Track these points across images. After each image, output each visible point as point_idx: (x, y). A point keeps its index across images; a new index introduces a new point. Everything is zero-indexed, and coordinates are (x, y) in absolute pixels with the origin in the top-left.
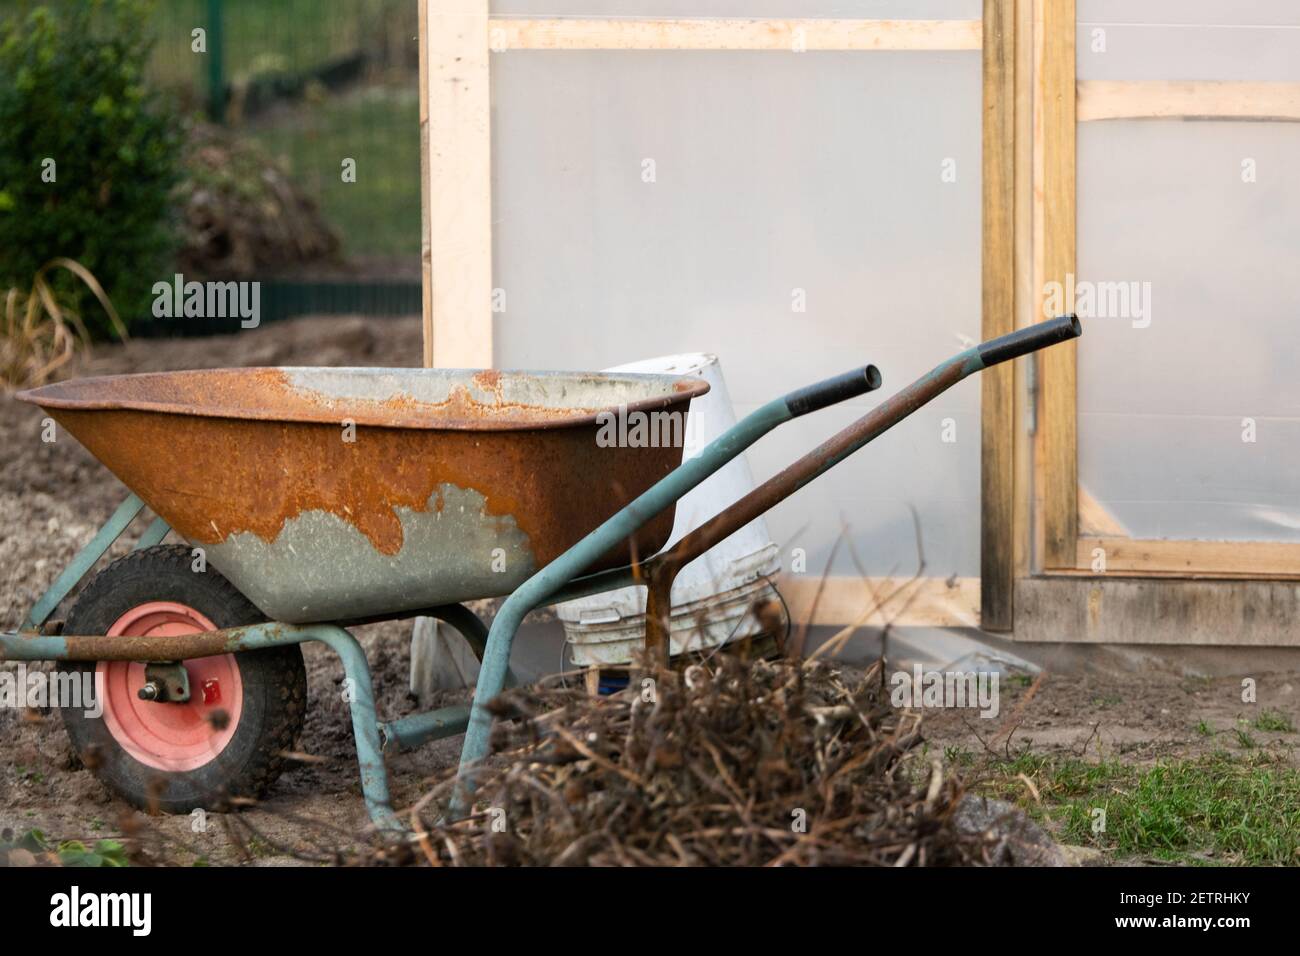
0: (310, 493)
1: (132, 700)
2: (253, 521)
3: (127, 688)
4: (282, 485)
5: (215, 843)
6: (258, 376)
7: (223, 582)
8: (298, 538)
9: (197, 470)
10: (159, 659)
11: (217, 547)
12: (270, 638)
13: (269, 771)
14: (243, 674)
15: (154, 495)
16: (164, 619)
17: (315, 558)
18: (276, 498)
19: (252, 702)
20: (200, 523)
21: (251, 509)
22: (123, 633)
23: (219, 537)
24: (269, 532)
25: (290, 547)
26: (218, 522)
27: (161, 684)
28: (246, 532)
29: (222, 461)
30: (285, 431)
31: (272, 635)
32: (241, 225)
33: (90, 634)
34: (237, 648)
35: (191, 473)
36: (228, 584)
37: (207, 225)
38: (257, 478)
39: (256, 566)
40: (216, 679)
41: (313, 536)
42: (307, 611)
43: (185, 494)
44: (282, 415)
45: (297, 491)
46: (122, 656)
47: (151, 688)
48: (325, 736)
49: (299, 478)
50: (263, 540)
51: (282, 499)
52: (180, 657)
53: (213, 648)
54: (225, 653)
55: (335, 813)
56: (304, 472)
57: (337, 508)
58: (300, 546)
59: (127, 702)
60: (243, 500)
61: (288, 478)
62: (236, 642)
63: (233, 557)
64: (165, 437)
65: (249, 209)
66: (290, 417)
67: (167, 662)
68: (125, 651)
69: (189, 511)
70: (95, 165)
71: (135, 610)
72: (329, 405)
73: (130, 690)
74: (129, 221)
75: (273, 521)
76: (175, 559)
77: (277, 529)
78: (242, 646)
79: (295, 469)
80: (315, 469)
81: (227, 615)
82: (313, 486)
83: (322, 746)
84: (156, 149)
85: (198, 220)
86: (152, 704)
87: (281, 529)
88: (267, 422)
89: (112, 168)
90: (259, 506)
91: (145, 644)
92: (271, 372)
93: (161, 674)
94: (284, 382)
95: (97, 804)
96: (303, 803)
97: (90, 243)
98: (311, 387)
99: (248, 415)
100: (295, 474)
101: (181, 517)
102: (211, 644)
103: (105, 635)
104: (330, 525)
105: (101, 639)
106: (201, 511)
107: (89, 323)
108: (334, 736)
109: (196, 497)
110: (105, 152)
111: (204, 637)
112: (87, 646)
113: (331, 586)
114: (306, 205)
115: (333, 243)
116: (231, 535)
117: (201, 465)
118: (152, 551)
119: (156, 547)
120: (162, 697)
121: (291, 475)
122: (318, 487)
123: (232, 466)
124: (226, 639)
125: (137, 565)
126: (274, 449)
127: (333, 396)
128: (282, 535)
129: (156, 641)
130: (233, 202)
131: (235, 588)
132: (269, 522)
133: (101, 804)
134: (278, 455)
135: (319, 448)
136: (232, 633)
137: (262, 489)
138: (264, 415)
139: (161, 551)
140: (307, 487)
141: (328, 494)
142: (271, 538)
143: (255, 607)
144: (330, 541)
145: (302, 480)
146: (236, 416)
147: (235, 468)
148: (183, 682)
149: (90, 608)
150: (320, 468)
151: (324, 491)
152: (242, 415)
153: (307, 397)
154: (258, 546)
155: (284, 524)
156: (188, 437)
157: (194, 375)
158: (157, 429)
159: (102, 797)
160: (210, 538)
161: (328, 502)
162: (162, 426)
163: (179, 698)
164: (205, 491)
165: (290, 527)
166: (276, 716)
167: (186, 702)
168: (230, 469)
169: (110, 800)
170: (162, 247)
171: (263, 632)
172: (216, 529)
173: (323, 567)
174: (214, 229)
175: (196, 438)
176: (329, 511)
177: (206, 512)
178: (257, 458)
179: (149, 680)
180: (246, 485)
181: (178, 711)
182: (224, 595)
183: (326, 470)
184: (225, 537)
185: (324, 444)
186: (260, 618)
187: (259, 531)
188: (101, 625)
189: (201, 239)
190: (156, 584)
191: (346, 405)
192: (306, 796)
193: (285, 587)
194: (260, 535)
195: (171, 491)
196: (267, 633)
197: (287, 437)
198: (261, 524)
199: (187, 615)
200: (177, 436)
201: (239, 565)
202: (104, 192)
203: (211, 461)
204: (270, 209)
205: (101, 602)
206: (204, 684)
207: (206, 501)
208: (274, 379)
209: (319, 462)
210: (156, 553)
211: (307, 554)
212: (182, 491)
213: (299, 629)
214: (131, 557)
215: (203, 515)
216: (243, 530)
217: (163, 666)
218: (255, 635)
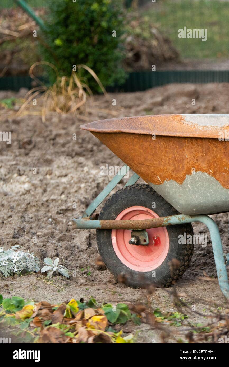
0: (196, 165)
1: (126, 244)
2: (174, 176)
3: (124, 239)
4: (185, 162)
5: (160, 301)
6: (172, 117)
7: (161, 198)
8: (192, 182)
9: (152, 156)
10: (137, 229)
11: (160, 186)
12: (180, 221)
13: (180, 272)
14: (169, 234)
15: (135, 166)
16: (138, 213)
17: (199, 190)
18: (183, 167)
19: (173, 245)
20: (153, 177)
21: (173, 171)
22: (122, 219)
23: (160, 182)
24: (180, 180)
25: (189, 186)
26: (160, 176)
27: (138, 238)
28: (171, 180)
29: (161, 152)
30: (186, 141)
31: (181, 220)
32: (144, 49)
33: (109, 219)
34: (167, 224)
35: (149, 157)
36: (163, 199)
37: (132, 50)
38: (175, 159)
39: (175, 193)
40: (159, 236)
41: (197, 181)
42: (195, 210)
43: (147, 165)
44: (185, 134)
45: (191, 164)
46: (122, 227)
47: (133, 240)
48: (198, 255)
49: (192, 159)
50: (178, 183)
51: (185, 167)
52: (145, 228)
53: (158, 224)
54: (163, 226)
55: (206, 287)
56: (194, 157)
57: (207, 171)
58: (192, 186)
59: (124, 245)
60: (170, 168)
61: (188, 159)
62: (167, 222)
63: (166, 190)
64: (139, 143)
65: (146, 43)
66: (188, 135)
67: (140, 230)
68: (123, 225)
69: (149, 172)
70: (92, 29)
71: (127, 209)
72: (200, 129)
73: (125, 240)
74: (105, 49)
75: (182, 176)
76: (142, 190)
77: (183, 179)
78: (169, 224)
79: (190, 155)
80: (198, 155)
81: (163, 211)
82: (197, 162)
83: (197, 259)
84: (115, 22)
85: (129, 48)
86: (134, 246)
87: (185, 178)
88: (179, 137)
89: (99, 30)
90: (176, 170)
91: (131, 223)
92: (177, 116)
93: (138, 234)
94: (182, 120)
95: (112, 284)
96: (193, 283)
97: (91, 58)
98: (193, 122)
99: (172, 135)
100: (190, 157)
101: (146, 174)
102: (157, 223)
103: (115, 219)
104: (204, 177)
105: (114, 221)
106: (153, 172)
107: (92, 88)
108: (201, 255)
109: (151, 166)
110: (96, 24)
111: (154, 220)
112: (108, 224)
113: (205, 201)
114: (166, 41)
115: (177, 55)
116: (165, 181)
117: (153, 154)
118: (133, 187)
119: (134, 184)
120: (138, 243)
121: (189, 158)
122: (200, 163)
123: (165, 154)
124: (163, 221)
125: (127, 192)
126: (182, 148)
127: (202, 125)
128: (185, 181)
129: (135, 222)
130: (140, 40)
131: (166, 201)
132: (180, 176)
133: (114, 284)
134: (184, 150)
135: (200, 147)
136: (165, 219)
137: (177, 163)
138: (178, 135)
139: (137, 187)
140: (195, 162)
141: (203, 165)
142: (181, 182)
143: (174, 208)
144: (204, 184)
145: (193, 160)
146: (167, 135)
147: (166, 155)
148: (146, 238)
149: (109, 209)
150: (200, 155)
151: (202, 164)
152: (170, 135)
153: (191, 126)
154: (176, 185)
155: (186, 177)
156: (148, 143)
157: (148, 117)
158: (136, 140)
159: (114, 282)
160: (157, 182)
161: (203, 168)
162: (138, 139)
163: (145, 243)
164: (155, 164)
165: (188, 178)
166: (182, 250)
167: (147, 245)
168: (165, 156)
169: (117, 283)
170: (117, 59)
171: (178, 218)
172: (159, 179)
173: (201, 193)
174: (135, 51)
175: (151, 144)
176: (204, 172)
177: (155, 172)
178: (175, 151)
179: (133, 237)
180: (171, 161)
181: (144, 248)
182: (162, 204)
183: (203, 156)
184: (163, 182)
185: (202, 146)
186: (176, 212)
187: (176, 180)
188: (114, 215)
189: (130, 55)
190: (135, 199)
191: (207, 129)
192: (193, 280)
193: (186, 201)
194: (177, 181)
195: (141, 164)
196: (179, 219)
197: (187, 142)
198: (177, 177)
199: (147, 211)
200: (144, 143)
201: (169, 193)
202: (96, 40)
203: (157, 152)
204: (154, 43)
205: (113, 206)
206: (154, 238)
207: (155, 168)
208: (179, 118)
209: (200, 153)
210: (135, 187)
211: (195, 188)
212: (146, 164)
213: (192, 217)
214: (125, 189)
215: (154, 174)
216: (170, 179)
217: (138, 231)
218: (174, 220)
